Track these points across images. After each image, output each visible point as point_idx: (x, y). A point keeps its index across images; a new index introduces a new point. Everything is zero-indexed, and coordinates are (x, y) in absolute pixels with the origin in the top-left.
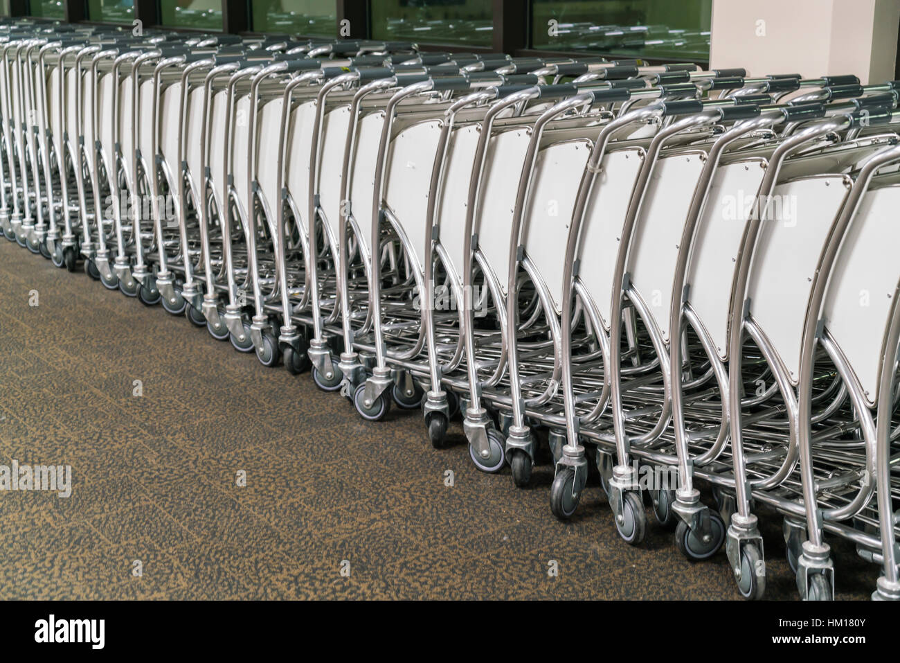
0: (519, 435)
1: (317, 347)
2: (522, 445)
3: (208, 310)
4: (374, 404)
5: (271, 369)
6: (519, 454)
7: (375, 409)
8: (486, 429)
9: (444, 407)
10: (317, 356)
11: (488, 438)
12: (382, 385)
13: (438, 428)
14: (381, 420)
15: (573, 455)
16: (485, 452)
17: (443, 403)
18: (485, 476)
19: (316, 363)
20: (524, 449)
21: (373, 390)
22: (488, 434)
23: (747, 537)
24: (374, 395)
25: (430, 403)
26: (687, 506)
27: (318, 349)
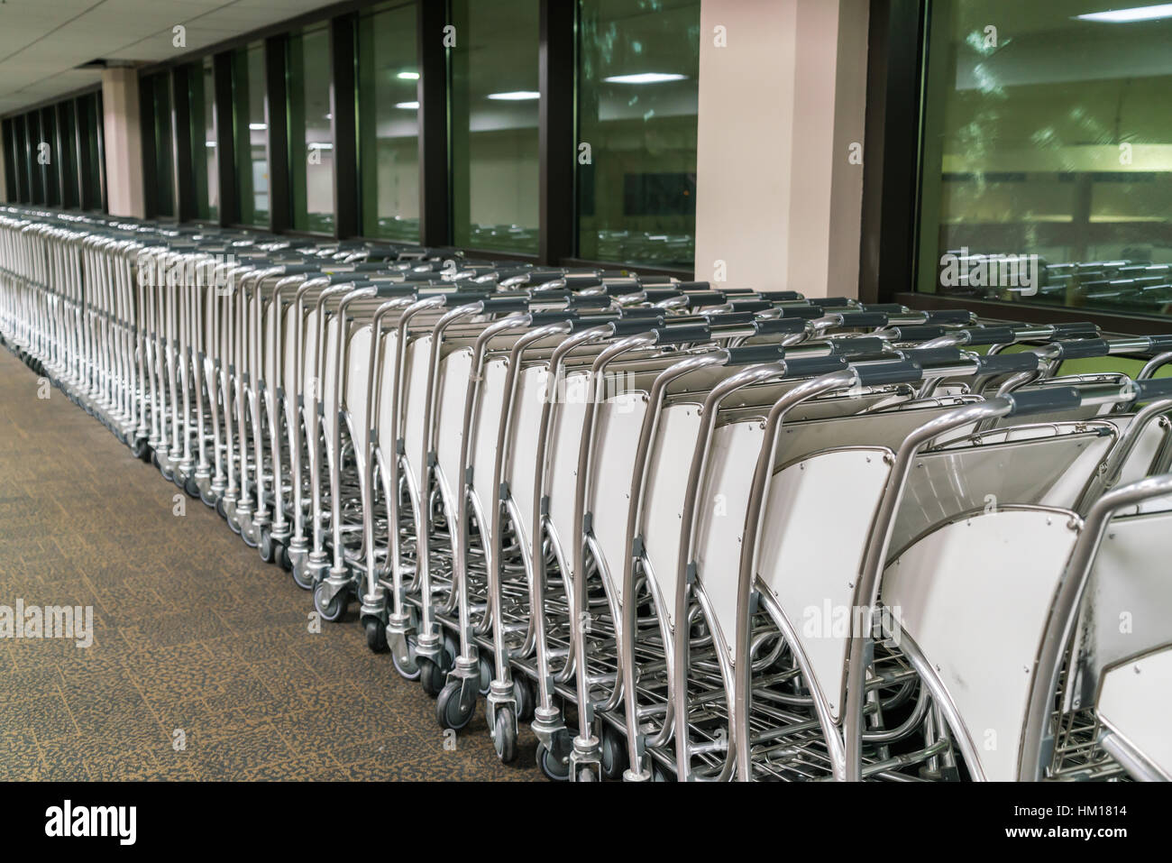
0: (426, 643)
1: (297, 545)
2: (429, 654)
3: (228, 504)
4: (330, 604)
5: (268, 565)
6: (428, 662)
7: (332, 610)
8: (406, 637)
9: (379, 610)
10: (295, 554)
11: (408, 644)
12: (337, 586)
13: (373, 631)
14: (338, 621)
15: (464, 666)
16: (405, 659)
17: (378, 607)
18: (404, 683)
19: (294, 561)
20: (430, 657)
21: (329, 590)
22: (407, 640)
23: (584, 761)
24: (329, 595)
25: (367, 607)
26: (544, 725)
27: (297, 548)
